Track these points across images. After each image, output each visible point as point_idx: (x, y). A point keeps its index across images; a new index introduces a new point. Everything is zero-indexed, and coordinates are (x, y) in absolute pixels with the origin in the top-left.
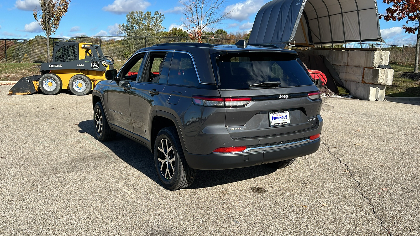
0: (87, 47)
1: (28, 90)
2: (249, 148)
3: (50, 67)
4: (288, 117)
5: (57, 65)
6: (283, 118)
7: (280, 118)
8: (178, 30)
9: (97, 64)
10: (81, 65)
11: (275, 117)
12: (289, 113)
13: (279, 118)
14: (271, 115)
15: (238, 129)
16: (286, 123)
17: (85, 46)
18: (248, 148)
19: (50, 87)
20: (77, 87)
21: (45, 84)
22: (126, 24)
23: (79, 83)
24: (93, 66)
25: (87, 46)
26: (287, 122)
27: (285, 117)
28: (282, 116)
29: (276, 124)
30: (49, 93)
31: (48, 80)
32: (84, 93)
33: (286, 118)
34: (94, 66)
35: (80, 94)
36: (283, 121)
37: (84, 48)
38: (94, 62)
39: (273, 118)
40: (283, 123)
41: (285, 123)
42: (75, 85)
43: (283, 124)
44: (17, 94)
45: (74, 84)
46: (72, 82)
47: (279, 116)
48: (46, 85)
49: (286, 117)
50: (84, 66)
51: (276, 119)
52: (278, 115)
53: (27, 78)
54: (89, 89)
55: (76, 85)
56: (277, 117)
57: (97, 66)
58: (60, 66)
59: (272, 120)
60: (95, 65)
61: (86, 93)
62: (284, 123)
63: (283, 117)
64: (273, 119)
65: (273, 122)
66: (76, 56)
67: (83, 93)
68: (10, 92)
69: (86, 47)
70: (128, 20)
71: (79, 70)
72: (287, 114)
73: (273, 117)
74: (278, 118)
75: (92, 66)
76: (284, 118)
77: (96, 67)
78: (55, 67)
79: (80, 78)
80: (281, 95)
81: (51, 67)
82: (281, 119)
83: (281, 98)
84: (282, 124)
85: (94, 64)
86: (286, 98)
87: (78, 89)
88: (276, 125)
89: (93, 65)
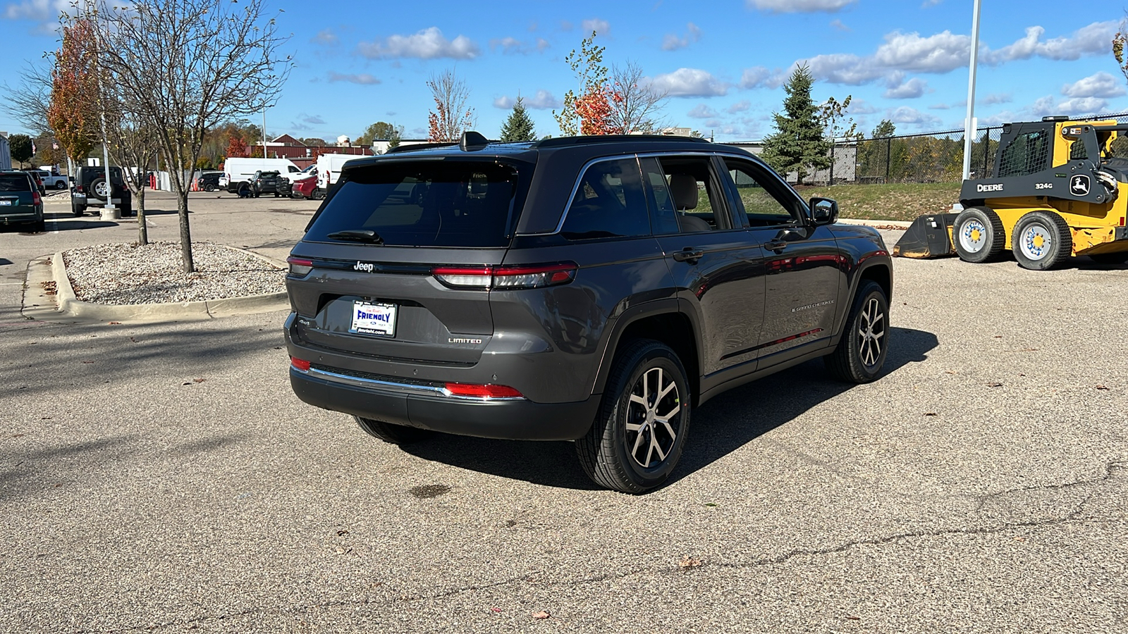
0: (1074, 133)
1: (926, 246)
3: (979, 190)
4: (392, 319)
5: (994, 186)
6: (380, 319)
7: (375, 317)
9: (1084, 181)
10: (1046, 186)
11: (365, 314)
12: (394, 308)
13: (373, 317)
14: (358, 307)
15: (306, 323)
16: (383, 333)
17: (1069, 132)
18: (311, 366)
19: (974, 241)
20: (1030, 246)
21: (966, 235)
23: (1035, 235)
24: (1074, 187)
25: (1074, 129)
26: (385, 331)
27: (385, 318)
28: (378, 314)
29: (362, 328)
30: (970, 259)
31: (972, 226)
32: (1043, 265)
33: (387, 322)
34: (1078, 186)
35: (1032, 265)
36: (379, 325)
37: (1067, 136)
38: (1076, 178)
39: (361, 314)
40: (375, 330)
41: (381, 331)
42: (1028, 241)
43: (377, 332)
44: (906, 254)
45: (1025, 238)
46: (1017, 232)
47: (373, 313)
48: (968, 237)
49: (388, 318)
50: (1051, 187)
51: (366, 317)
52: (372, 311)
53: (932, 219)
54: (1055, 254)
55: (1029, 239)
56: (369, 313)
57: (1083, 187)
58: (999, 189)
60: (1080, 184)
61: (1046, 265)
62: (378, 330)
63: (381, 315)
64: (359, 316)
65: (359, 324)
66: (1045, 161)
67: (1040, 263)
68: (896, 250)
69: (1072, 133)
71: (1045, 199)
72: (391, 311)
73: (360, 312)
74: (370, 316)
75: (1072, 188)
76: (383, 320)
77: (1080, 191)
78: (989, 190)
79: (1038, 222)
80: (359, 262)
81: (981, 190)
82: (375, 320)
83: (359, 270)
84: (373, 332)
85: (1078, 183)
86: (369, 271)
87: (1032, 252)
88: (360, 330)
89: (1075, 184)
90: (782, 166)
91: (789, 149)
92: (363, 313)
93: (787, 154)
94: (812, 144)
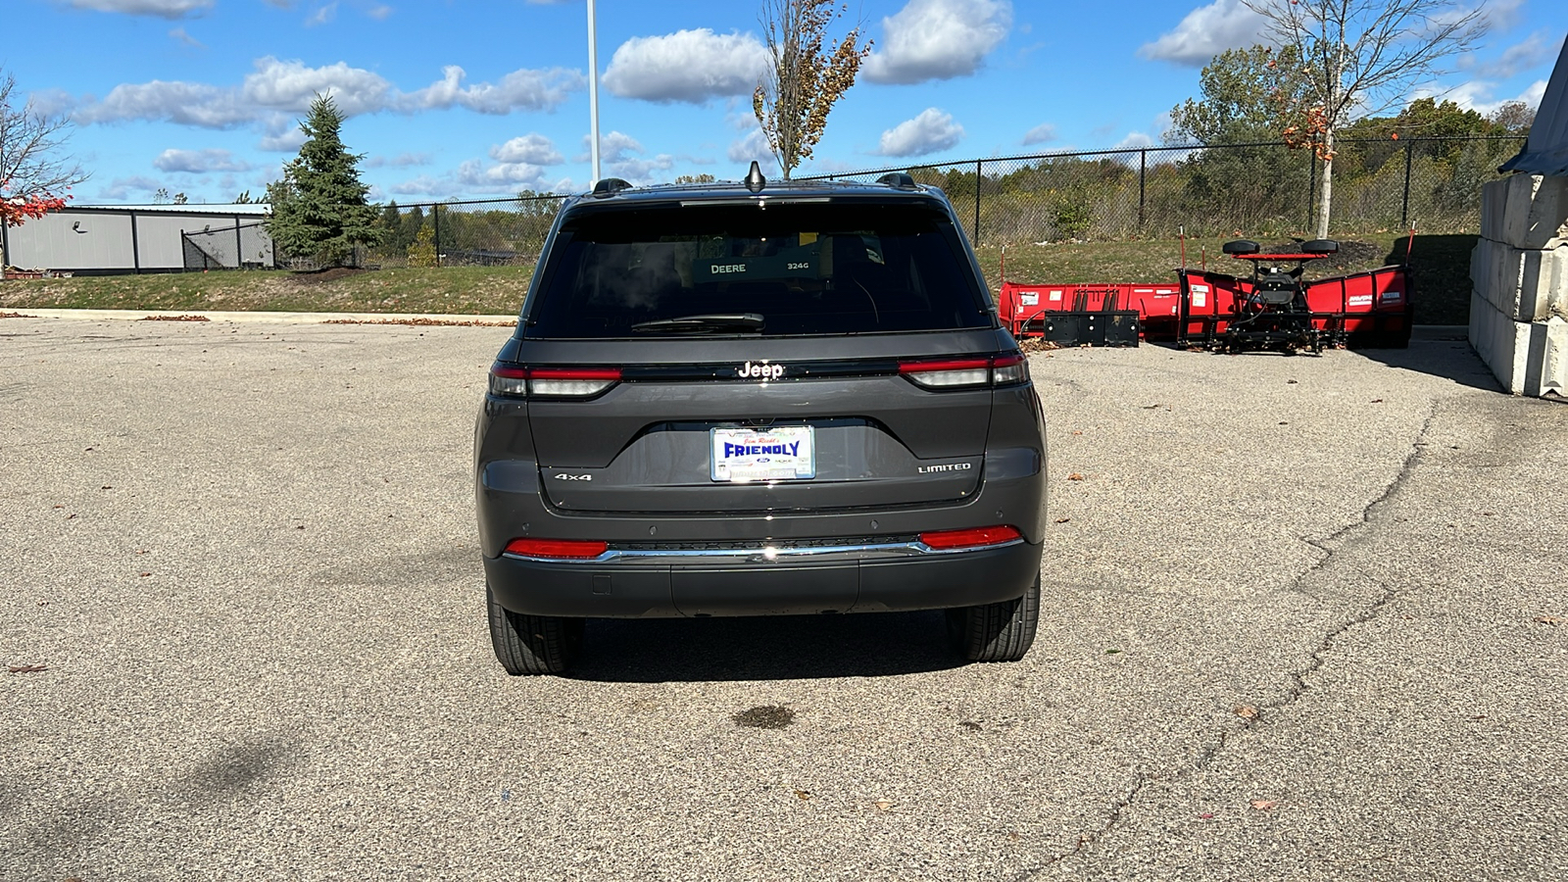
2: (619, 549)
4: (805, 450)
6: (779, 452)
7: (766, 450)
8: (1437, 106)
10: (800, 266)
11: (743, 448)
12: (811, 431)
13: (760, 450)
14: (722, 437)
15: (581, 478)
18: (610, 548)
22: (1199, 98)
26: (797, 470)
27: (789, 449)
28: (772, 445)
29: (737, 475)
33: (795, 454)
36: (776, 461)
39: (731, 450)
47: (761, 445)
49: (795, 449)
51: (745, 452)
52: (757, 441)
56: (751, 445)
59: (727, 456)
63: (779, 447)
64: (728, 453)
65: (730, 464)
70: (1210, 87)
72: (804, 435)
73: (728, 446)
74: (754, 450)
76: (784, 453)
80: (751, 366)
82: (767, 455)
83: (750, 377)
86: (774, 377)
90: (312, 239)
91: (323, 216)
92: (737, 447)
93: (320, 222)
94: (355, 211)
